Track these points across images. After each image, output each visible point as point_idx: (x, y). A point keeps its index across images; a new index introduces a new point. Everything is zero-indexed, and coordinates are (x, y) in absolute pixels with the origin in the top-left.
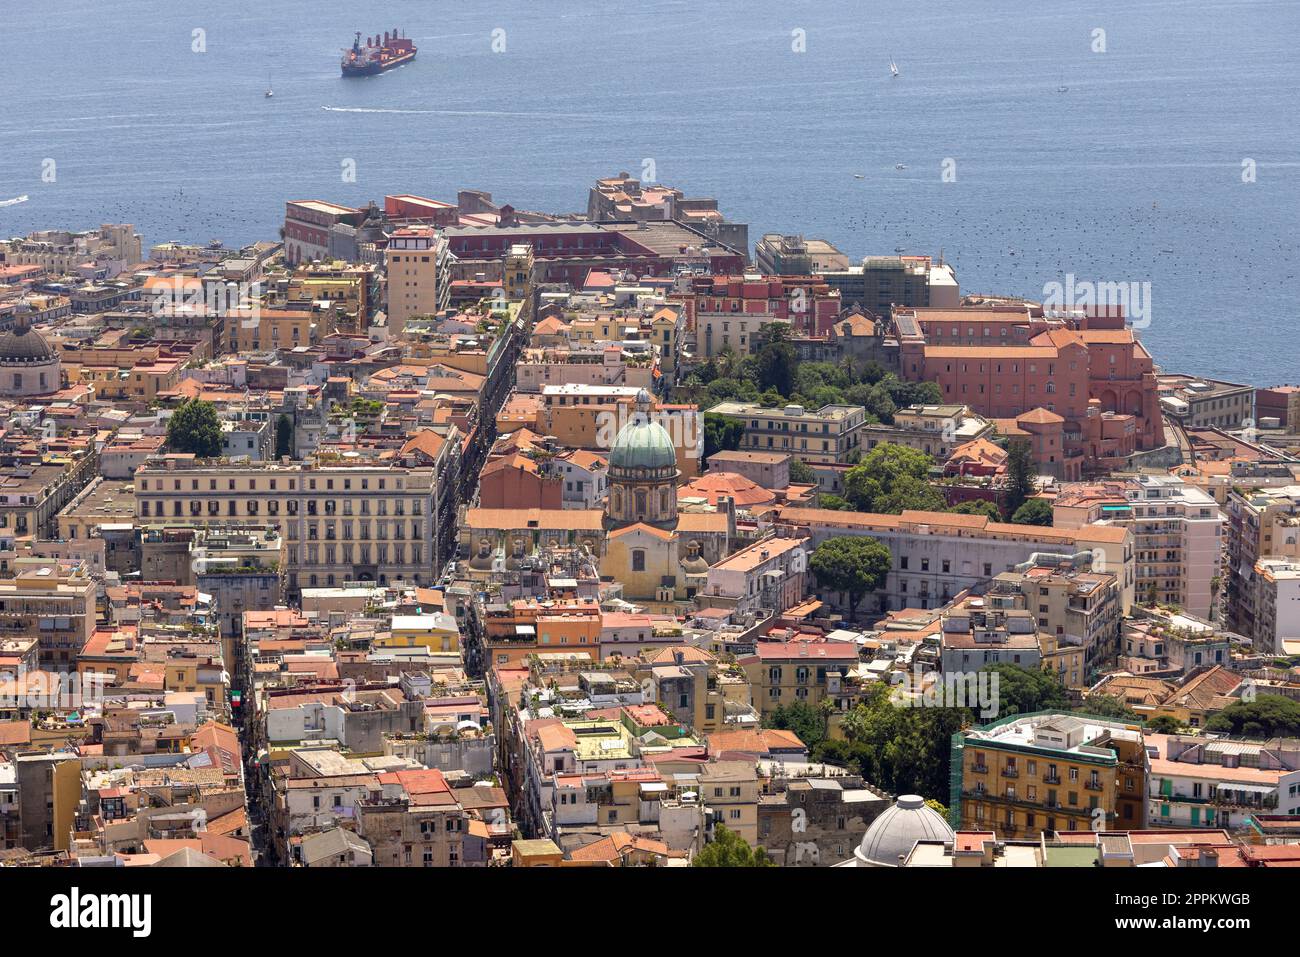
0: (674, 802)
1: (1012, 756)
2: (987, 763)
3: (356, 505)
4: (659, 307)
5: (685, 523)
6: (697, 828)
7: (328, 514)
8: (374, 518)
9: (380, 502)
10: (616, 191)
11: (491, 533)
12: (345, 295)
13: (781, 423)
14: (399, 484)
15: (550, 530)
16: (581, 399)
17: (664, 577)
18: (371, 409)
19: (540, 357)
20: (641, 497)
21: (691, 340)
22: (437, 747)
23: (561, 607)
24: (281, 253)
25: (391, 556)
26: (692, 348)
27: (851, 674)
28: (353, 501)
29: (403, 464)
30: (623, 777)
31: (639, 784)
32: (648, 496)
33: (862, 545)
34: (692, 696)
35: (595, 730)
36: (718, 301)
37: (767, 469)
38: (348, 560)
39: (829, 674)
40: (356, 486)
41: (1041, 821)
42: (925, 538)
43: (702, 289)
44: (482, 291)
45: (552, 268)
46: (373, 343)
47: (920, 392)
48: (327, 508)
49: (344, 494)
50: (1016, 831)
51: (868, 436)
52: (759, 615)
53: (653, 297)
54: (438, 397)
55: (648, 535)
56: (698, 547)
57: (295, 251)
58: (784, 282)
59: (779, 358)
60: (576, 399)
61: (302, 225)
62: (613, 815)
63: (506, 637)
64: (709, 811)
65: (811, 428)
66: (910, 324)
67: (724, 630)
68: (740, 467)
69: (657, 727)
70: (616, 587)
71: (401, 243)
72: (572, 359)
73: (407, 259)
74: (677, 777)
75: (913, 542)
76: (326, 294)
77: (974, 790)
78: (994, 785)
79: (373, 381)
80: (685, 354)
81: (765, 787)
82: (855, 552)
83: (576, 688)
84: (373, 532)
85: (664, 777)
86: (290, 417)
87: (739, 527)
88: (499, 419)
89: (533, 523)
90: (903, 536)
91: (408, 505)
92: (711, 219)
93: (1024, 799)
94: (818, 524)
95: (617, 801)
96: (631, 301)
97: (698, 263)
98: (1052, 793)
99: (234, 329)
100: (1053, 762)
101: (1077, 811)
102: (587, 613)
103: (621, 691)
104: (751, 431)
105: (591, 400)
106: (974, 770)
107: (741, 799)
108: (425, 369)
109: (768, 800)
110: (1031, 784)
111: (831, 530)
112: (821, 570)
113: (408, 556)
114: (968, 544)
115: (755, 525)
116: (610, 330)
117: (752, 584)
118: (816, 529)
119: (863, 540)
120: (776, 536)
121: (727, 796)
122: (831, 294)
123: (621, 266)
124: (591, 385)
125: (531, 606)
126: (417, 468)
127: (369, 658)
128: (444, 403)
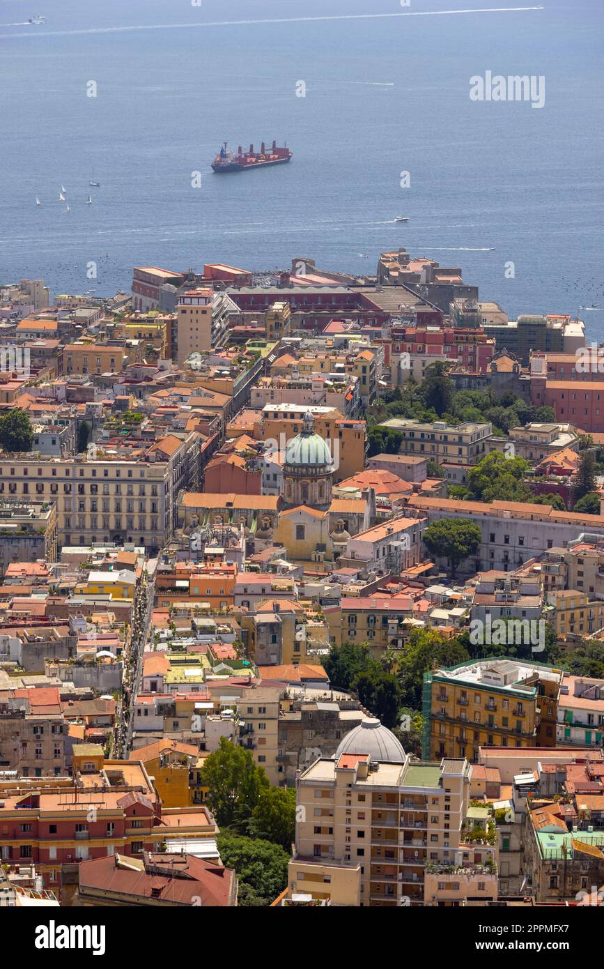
0: (217, 717)
1: (464, 690)
2: (447, 694)
3: (112, 488)
4: (362, 349)
5: (336, 506)
6: (231, 736)
7: (92, 494)
8: (124, 498)
9: (128, 486)
10: (392, 261)
11: (200, 510)
12: (153, 336)
13: (430, 434)
14: (142, 474)
15: (241, 509)
16: (289, 415)
17: (318, 544)
18: (135, 420)
19: (268, 384)
20: (305, 488)
21: (388, 372)
22: (81, 669)
23: (209, 568)
24: (129, 304)
25: (136, 524)
26: (387, 379)
27: (405, 621)
28: (110, 485)
29: (147, 460)
30: (183, 698)
31: (194, 703)
32: (309, 486)
33: (461, 524)
34: (280, 636)
35: (186, 661)
36: (409, 345)
37: (409, 468)
38: (106, 526)
39: (389, 621)
40: (112, 475)
41: (484, 737)
42: (506, 521)
43: (398, 337)
44: (254, 334)
45: (306, 319)
46: (160, 370)
47: (540, 413)
48: (92, 490)
49: (103, 480)
50: (466, 743)
51: (490, 445)
52: (380, 573)
53: (360, 342)
54: (194, 410)
55: (306, 514)
56: (347, 524)
57: (139, 303)
58: (455, 333)
59: (438, 387)
60: (285, 415)
61: (144, 284)
62: (176, 725)
63: (169, 588)
64: (242, 723)
65: (450, 438)
66: (539, 364)
67: (352, 584)
68: (391, 467)
69: (228, 661)
70: (283, 550)
71: (188, 301)
72: (289, 386)
73: (192, 312)
74: (223, 698)
75: (498, 523)
76: (140, 334)
77: (438, 713)
78: (452, 710)
79: (152, 398)
80: (381, 382)
81: (291, 706)
82: (455, 529)
83: (189, 629)
84: (124, 506)
85: (214, 699)
86: (89, 423)
87: (378, 510)
88: (228, 428)
89: (230, 504)
90: (492, 518)
91: (148, 489)
92: (455, 282)
93: (472, 721)
94: (435, 509)
95: (178, 714)
96: (344, 344)
97: (407, 316)
98: (491, 717)
99: (70, 359)
100: (492, 695)
101: (509, 731)
102: (227, 572)
103: (219, 632)
104: (409, 440)
105: (296, 415)
106: (438, 699)
107: (266, 716)
108: (190, 390)
109: (288, 717)
110: (476, 710)
111: (442, 513)
112: (430, 542)
113: (148, 525)
114: (536, 525)
115: (390, 508)
116: (325, 365)
117: (378, 551)
118: (432, 512)
119: (462, 521)
120: (404, 516)
121: (256, 713)
122: (488, 342)
123: (353, 318)
124: (298, 404)
125: (188, 567)
126: (157, 463)
127: (67, 601)
128: (197, 415)
